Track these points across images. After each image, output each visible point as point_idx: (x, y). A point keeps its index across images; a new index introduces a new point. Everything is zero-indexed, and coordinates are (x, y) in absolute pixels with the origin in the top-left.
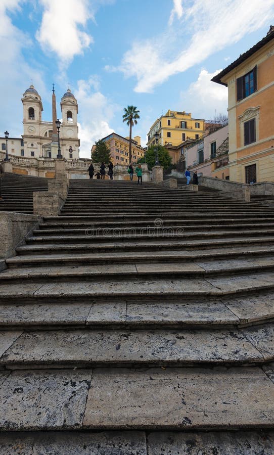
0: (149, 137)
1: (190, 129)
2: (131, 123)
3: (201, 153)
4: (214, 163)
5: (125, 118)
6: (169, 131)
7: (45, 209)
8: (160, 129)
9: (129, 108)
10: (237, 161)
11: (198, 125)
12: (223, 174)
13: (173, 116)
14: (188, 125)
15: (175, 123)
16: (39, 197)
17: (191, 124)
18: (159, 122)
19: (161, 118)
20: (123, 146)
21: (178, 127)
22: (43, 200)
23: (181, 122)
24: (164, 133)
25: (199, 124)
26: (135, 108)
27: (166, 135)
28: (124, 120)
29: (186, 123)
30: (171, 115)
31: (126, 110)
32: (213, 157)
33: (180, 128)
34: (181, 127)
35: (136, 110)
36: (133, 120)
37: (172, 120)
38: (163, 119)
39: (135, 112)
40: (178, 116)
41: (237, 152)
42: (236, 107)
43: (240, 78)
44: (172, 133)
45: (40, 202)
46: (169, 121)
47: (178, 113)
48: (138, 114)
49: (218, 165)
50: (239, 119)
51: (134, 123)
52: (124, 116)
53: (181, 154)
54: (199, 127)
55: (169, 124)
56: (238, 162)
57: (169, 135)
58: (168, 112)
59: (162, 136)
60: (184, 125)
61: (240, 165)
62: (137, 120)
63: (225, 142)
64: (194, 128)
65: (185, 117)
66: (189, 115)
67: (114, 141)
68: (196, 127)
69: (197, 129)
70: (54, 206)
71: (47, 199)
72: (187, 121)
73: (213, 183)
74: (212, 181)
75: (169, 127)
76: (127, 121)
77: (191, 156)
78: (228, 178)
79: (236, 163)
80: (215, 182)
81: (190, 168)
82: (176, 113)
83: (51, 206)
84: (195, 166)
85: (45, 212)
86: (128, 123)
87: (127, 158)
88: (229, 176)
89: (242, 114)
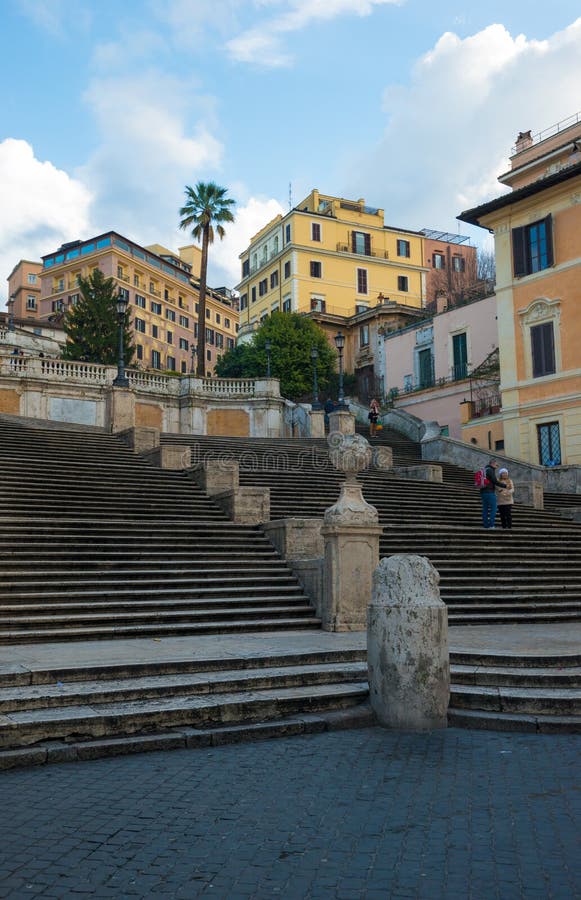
0: (246, 265)
1: (380, 258)
2: (205, 232)
3: (426, 357)
4: (466, 405)
5: (185, 216)
6: (316, 259)
7: (251, 514)
8: (288, 250)
9: (201, 188)
10: (520, 411)
11: (404, 249)
12: (490, 433)
13: (328, 214)
14: (375, 245)
15: (334, 234)
16: (244, 495)
17: (384, 243)
18: (282, 225)
19: (290, 215)
20: (145, 280)
21: (346, 249)
22: (249, 500)
23: (354, 233)
24: (300, 264)
25: (408, 244)
26: (222, 192)
27: (307, 269)
28: (184, 223)
29: (367, 237)
30: (320, 209)
31: (192, 194)
32: (460, 373)
33: (350, 253)
34: (354, 251)
35: (225, 198)
36: (214, 224)
37: (325, 226)
38: (296, 217)
39: (222, 203)
40: (342, 215)
41: (519, 389)
42: (513, 287)
43: (520, 229)
44: (327, 265)
45: (244, 504)
46: (316, 228)
47: (345, 206)
48: (230, 208)
49: (478, 409)
50: (520, 316)
51: (216, 235)
52: (184, 211)
53: (363, 345)
54: (408, 255)
55: (316, 237)
56: (523, 412)
57: (316, 269)
58: (312, 197)
59: (295, 270)
60: (361, 246)
61: (525, 420)
62: (225, 225)
63: (493, 358)
64: (393, 256)
65: (366, 220)
66: (377, 214)
67: (114, 260)
68: (399, 254)
69: (402, 259)
70: (265, 510)
71: (254, 498)
72: (373, 234)
73: (469, 457)
74: (466, 452)
75: (316, 244)
76: (193, 225)
77: (395, 361)
78: (500, 445)
79: (518, 415)
80: (473, 455)
81: (395, 394)
82: (337, 204)
83: (259, 510)
84: (410, 392)
85: (250, 518)
86: (196, 232)
87: (155, 322)
88: (502, 441)
89: (525, 308)
